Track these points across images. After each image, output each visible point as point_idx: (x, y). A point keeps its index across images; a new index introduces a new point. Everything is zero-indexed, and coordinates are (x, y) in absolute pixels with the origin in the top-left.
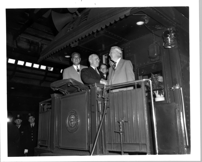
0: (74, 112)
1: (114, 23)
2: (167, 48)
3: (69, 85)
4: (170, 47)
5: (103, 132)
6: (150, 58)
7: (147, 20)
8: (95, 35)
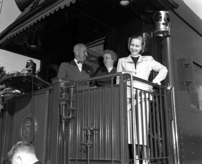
2: (158, 36)
3: (24, 81)
4: (161, 35)
5: (65, 143)
8: (66, 16)
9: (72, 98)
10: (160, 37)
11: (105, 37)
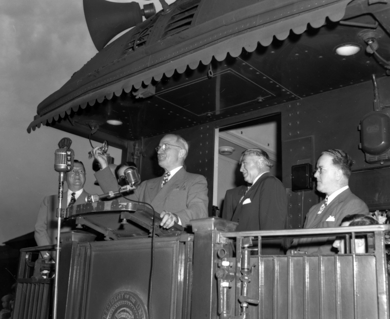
0: (134, 301)
1: (305, 31)
6: (364, 150)
7: (373, 41)
8: (211, 70)
9: (247, 273)
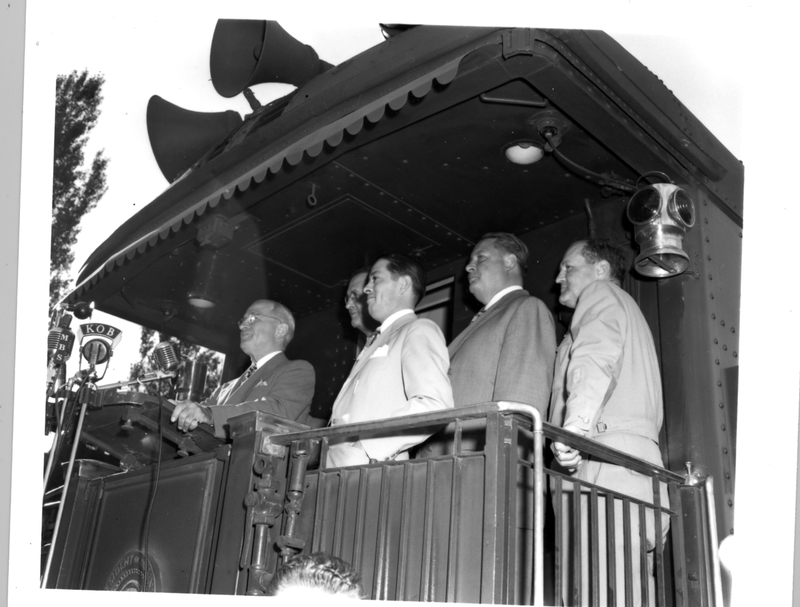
4: (662, 272)
7: (553, 133)
8: (313, 195)
9: (298, 498)
10: (656, 279)
11: (451, 280)
